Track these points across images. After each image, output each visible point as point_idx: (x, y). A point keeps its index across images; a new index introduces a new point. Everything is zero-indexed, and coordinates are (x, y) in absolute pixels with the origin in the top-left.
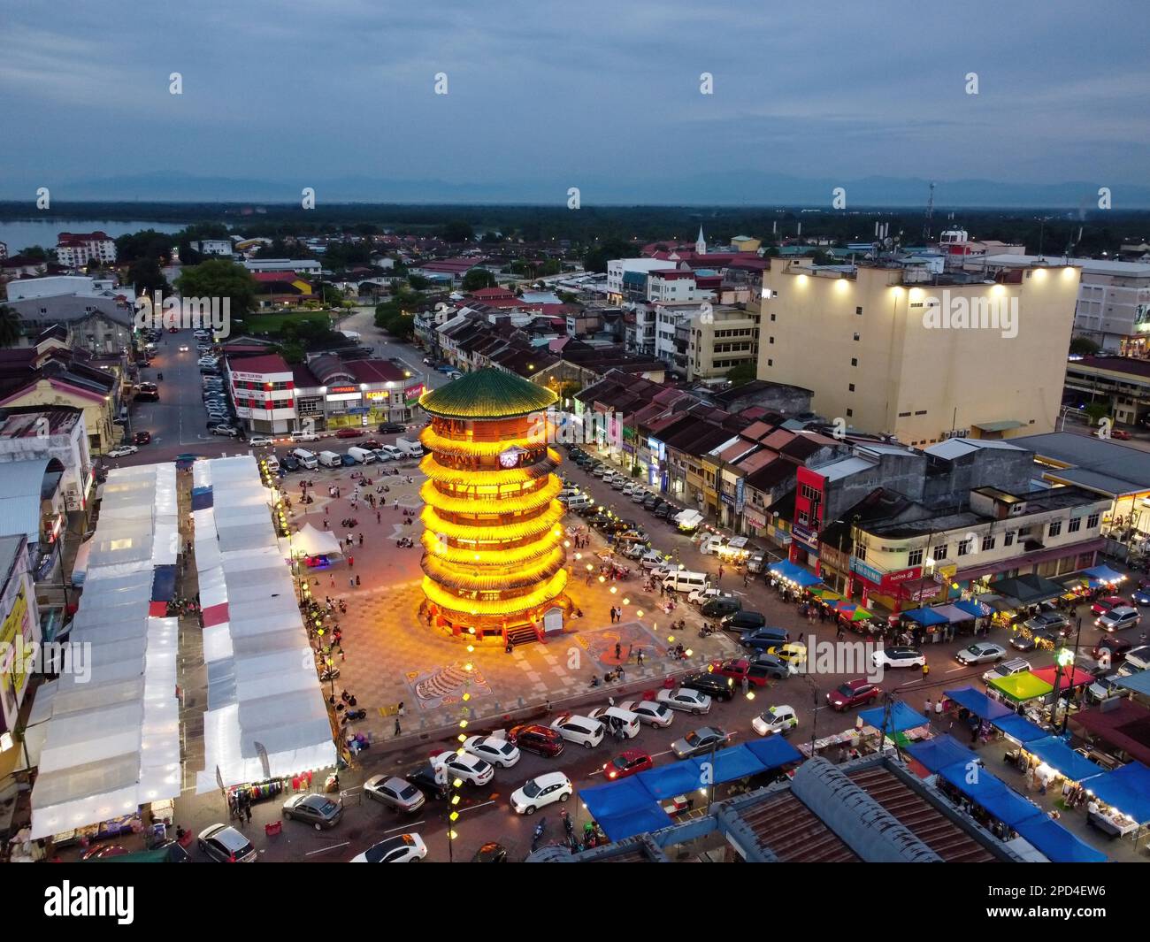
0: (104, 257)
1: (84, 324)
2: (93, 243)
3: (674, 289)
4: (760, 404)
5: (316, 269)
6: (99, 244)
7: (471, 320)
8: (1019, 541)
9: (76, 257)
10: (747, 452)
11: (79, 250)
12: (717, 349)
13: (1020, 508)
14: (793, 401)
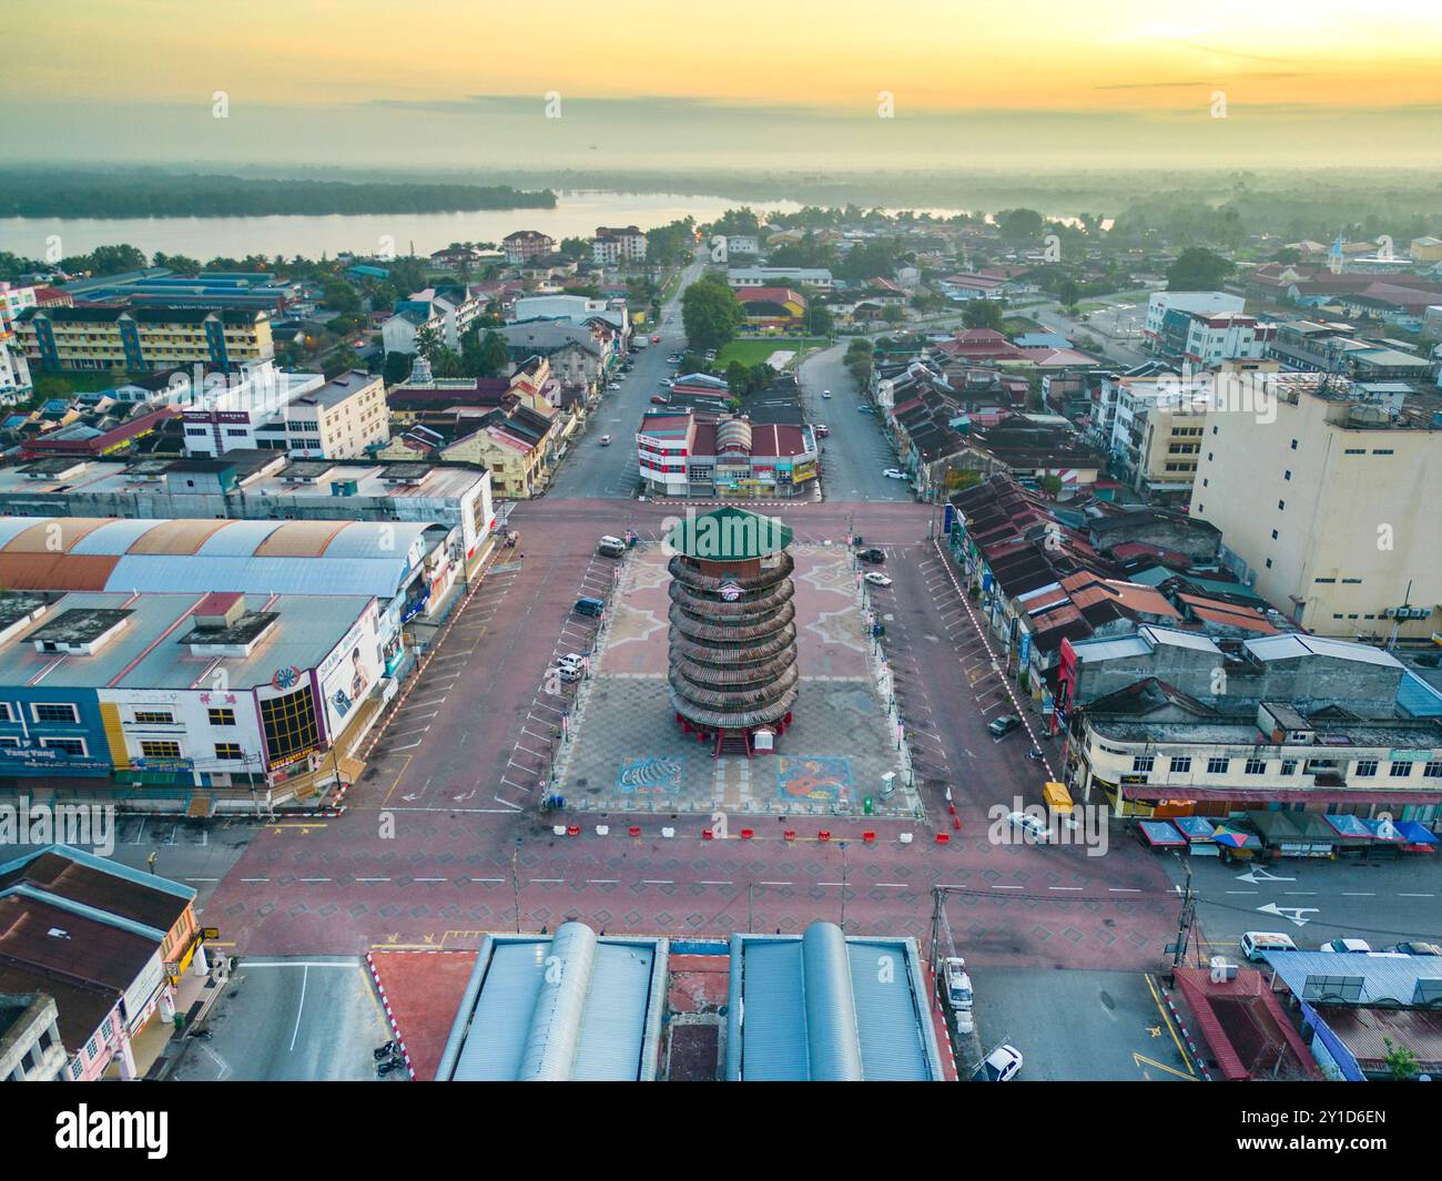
0: (635, 253)
1: (561, 353)
2: (626, 238)
3: (1220, 340)
4: (1141, 539)
5: (825, 281)
6: (632, 240)
7: (916, 379)
8: (1305, 772)
9: (609, 253)
10: (1054, 604)
11: (612, 245)
12: (1174, 449)
13: (1303, 737)
14: (1191, 540)
